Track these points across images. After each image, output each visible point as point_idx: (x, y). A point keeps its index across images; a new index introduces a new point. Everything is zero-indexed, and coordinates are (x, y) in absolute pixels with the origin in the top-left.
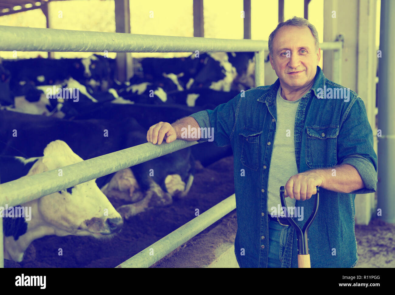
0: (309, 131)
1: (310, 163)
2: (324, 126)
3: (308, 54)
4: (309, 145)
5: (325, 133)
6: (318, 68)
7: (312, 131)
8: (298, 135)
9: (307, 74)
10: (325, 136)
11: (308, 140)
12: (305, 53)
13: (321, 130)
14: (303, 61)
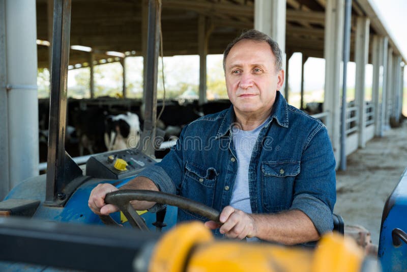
0: (265, 169)
1: (268, 205)
2: (282, 160)
3: (264, 74)
4: (265, 184)
5: (284, 170)
6: (278, 93)
7: (267, 168)
8: (252, 172)
9: (261, 99)
10: (285, 173)
11: (264, 179)
12: (260, 72)
13: (279, 165)
14: (257, 82)
